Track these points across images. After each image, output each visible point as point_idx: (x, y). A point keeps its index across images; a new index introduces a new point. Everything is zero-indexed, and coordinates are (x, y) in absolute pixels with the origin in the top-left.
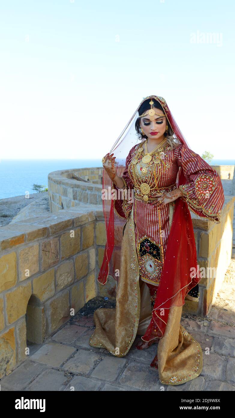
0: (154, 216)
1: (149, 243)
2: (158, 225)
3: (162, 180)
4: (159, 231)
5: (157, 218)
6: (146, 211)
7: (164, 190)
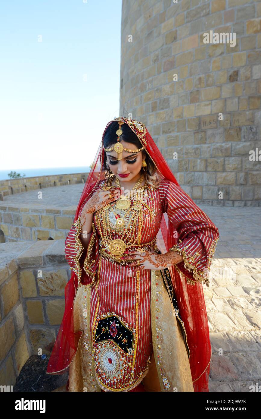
0: (129, 285)
1: (119, 325)
2: (135, 298)
3: (148, 233)
4: (134, 308)
5: (134, 288)
6: (119, 277)
7: (146, 247)
